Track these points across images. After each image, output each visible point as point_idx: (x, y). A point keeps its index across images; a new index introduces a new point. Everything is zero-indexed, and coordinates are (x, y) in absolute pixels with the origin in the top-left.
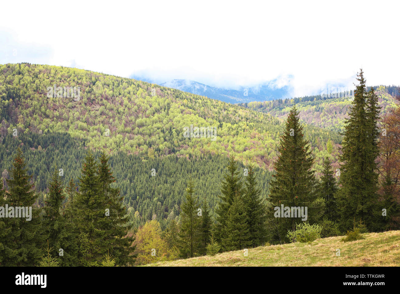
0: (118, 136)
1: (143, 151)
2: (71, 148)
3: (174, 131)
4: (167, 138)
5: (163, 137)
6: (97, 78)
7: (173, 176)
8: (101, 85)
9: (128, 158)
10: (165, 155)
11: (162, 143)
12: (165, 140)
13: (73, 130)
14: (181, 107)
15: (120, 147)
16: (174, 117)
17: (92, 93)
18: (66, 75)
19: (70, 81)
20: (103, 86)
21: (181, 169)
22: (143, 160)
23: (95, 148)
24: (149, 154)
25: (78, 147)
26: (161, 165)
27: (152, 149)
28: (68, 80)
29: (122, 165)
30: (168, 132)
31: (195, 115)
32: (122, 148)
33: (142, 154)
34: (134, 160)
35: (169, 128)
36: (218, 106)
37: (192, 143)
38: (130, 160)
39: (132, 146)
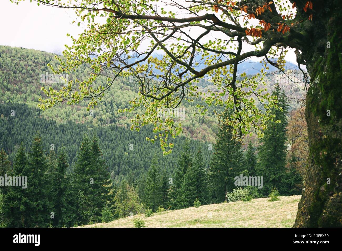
0: (68, 107)
1: (89, 120)
2: (29, 116)
3: (114, 104)
4: (109, 110)
5: (105, 109)
6: (50, 58)
7: (114, 142)
8: (54, 64)
9: (76, 126)
10: (107, 124)
11: (105, 114)
12: (107, 112)
13: (30, 102)
14: (120, 84)
15: (69, 117)
16: (115, 93)
17: (47, 70)
18: (25, 55)
19: (28, 60)
20: (56, 65)
21: (120, 137)
22: (89, 128)
23: (49, 117)
24: (93, 123)
25: (34, 116)
26: (103, 132)
27: (96, 119)
28: (27, 59)
29: (71, 132)
30: (109, 104)
31: (132, 91)
32: (71, 117)
33: (88, 123)
34: (81, 128)
35: (110, 102)
36: (151, 84)
37: (130, 114)
38: (78, 128)
39: (79, 116)
